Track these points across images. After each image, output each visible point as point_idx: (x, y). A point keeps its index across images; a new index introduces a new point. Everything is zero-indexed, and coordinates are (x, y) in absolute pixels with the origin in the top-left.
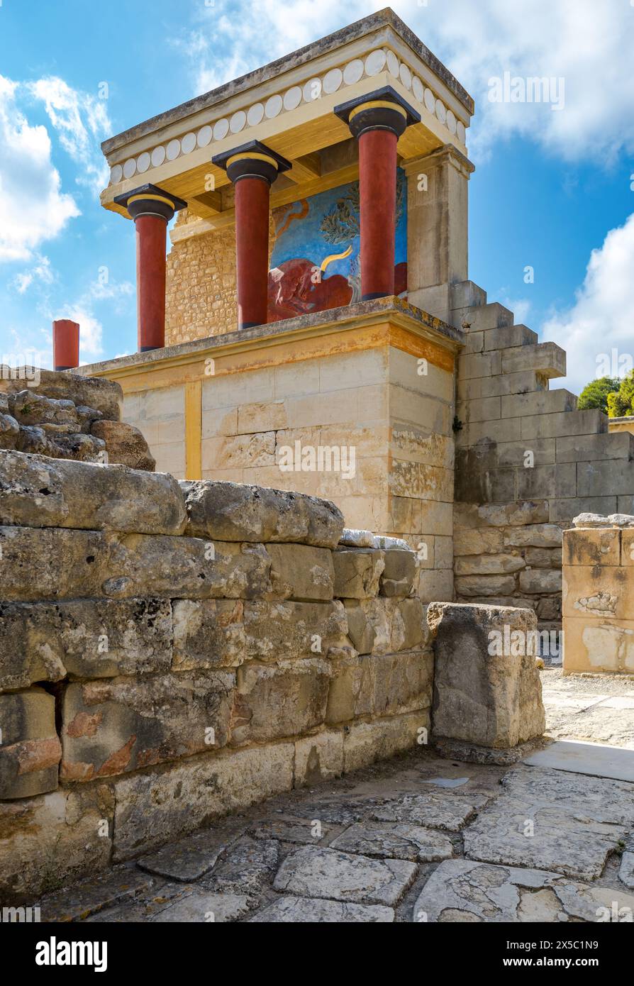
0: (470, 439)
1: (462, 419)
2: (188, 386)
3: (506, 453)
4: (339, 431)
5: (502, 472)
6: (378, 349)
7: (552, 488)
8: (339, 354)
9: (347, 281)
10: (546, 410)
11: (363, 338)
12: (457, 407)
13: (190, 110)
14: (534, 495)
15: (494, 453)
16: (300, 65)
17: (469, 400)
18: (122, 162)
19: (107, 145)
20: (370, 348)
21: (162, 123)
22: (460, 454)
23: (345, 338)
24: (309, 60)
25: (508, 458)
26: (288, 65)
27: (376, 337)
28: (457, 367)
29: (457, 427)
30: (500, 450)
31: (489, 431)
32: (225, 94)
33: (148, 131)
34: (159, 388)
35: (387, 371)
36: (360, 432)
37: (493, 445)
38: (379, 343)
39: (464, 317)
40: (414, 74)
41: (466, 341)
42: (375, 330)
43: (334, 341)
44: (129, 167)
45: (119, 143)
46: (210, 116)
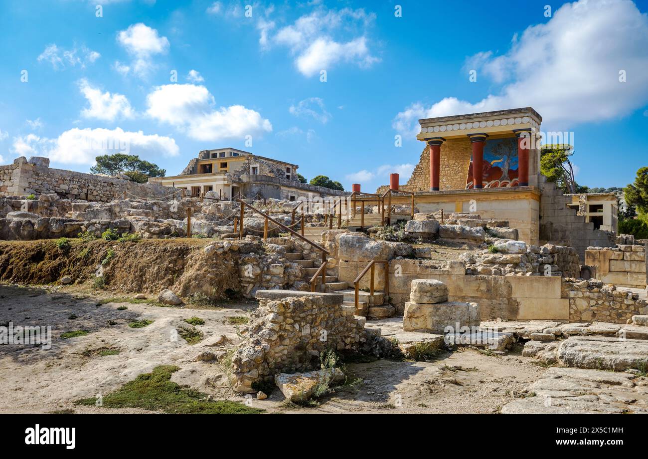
0: (544, 221)
1: (542, 215)
2: (457, 202)
3: (556, 226)
4: (514, 221)
5: (555, 232)
6: (527, 199)
7: (571, 237)
8: (514, 199)
9: (501, 169)
10: (569, 214)
11: (523, 196)
12: (540, 211)
13: (458, 118)
14: (565, 239)
15: (552, 226)
16: (501, 115)
17: (544, 210)
18: (427, 127)
19: (421, 121)
20: (524, 198)
21: (447, 119)
22: (541, 226)
23: (517, 195)
24: (503, 114)
25: (556, 228)
26: (496, 114)
27: (527, 196)
28: (540, 199)
29: (540, 217)
30: (554, 225)
31: (551, 219)
32: (473, 116)
33: (440, 120)
34: (444, 202)
35: (530, 206)
36: (521, 221)
37: (552, 224)
38: (527, 198)
39: (542, 185)
40: (534, 120)
41: (543, 192)
42: (526, 194)
43: (513, 195)
44: (430, 129)
45: (426, 121)
46: (466, 121)
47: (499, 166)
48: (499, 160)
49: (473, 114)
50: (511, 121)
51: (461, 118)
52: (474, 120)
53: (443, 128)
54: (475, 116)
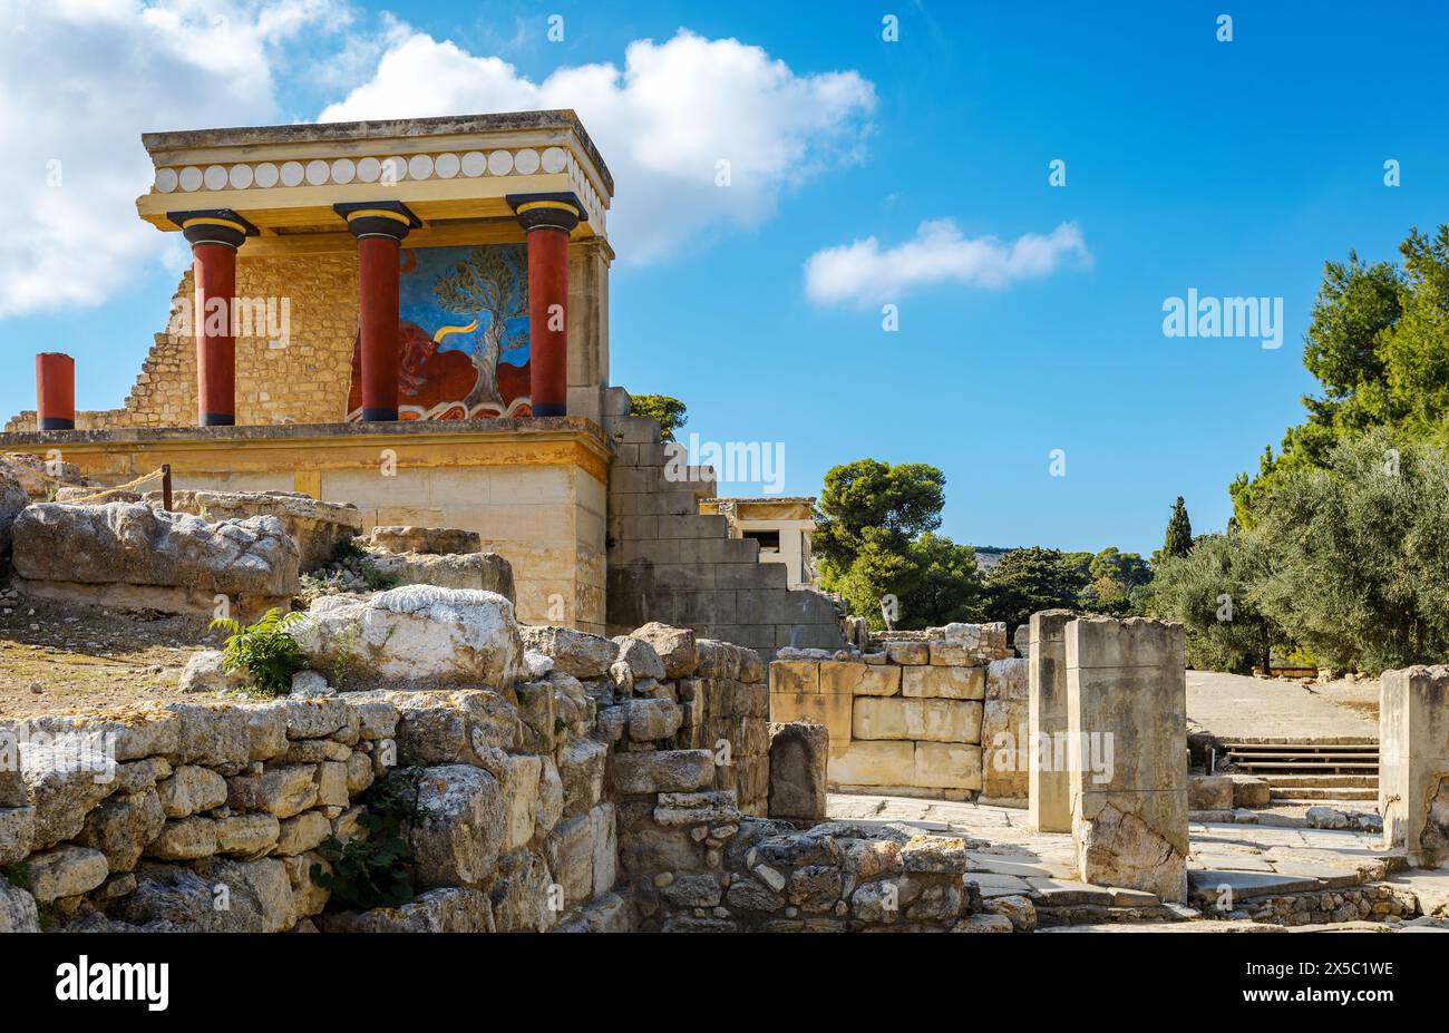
0: (624, 559)
1: (615, 535)
2: (298, 474)
3: (665, 574)
4: (515, 549)
5: (660, 595)
6: (561, 467)
7: (712, 614)
8: (513, 466)
9: (470, 360)
10: (706, 534)
11: (545, 453)
12: (609, 522)
13: (298, 136)
14: (694, 620)
15: (651, 575)
16: (460, 132)
17: (622, 515)
18: (178, 168)
19: (151, 139)
20: (552, 464)
21: (254, 139)
22: (612, 573)
23: (524, 450)
24: (472, 131)
25: (665, 581)
26: (442, 128)
27: (560, 454)
28: (609, 474)
29: (610, 543)
30: (657, 572)
31: (645, 551)
32: (354, 133)
33: (228, 141)
34: (251, 473)
35: (574, 492)
36: (542, 552)
37: (649, 566)
38: (564, 460)
39: (617, 426)
41: (618, 452)
42: (559, 447)
43: (509, 450)
44: (191, 178)
45: (172, 142)
46: (327, 151)
47: (465, 348)
48: (463, 325)
49: (355, 126)
50: (501, 162)
51: (311, 137)
52: (362, 149)
53: (241, 175)
54: (364, 131)
